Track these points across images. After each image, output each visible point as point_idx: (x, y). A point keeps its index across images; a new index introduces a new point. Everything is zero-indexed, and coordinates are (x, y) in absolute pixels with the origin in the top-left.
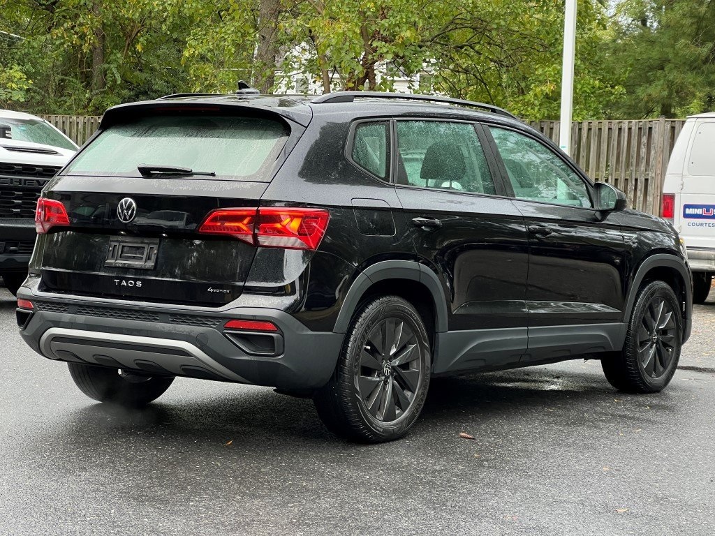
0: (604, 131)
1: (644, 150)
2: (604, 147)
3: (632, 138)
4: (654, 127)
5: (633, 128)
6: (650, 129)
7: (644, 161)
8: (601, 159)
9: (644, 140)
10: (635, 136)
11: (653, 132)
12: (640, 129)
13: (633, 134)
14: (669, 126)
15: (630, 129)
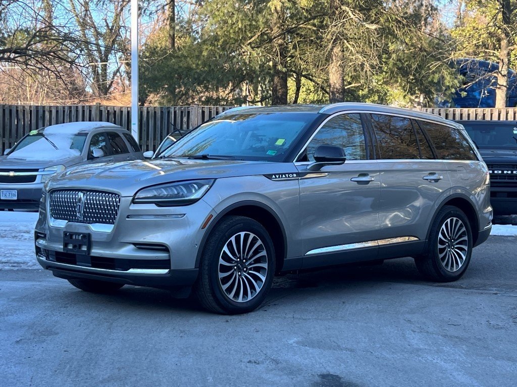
0: (158, 113)
1: (185, 126)
2: (159, 123)
3: (177, 118)
4: (191, 111)
5: (177, 111)
6: (189, 112)
8: (157, 132)
9: (185, 119)
10: (178, 117)
11: (191, 114)
12: (182, 112)
13: (177, 116)
14: (201, 111)
15: (175, 112)
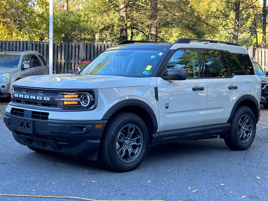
1: (77, 53)
7: (77, 57)
8: (62, 56)
9: (77, 49)
10: (74, 48)
11: (80, 47)
14: (85, 45)
15: (72, 46)
